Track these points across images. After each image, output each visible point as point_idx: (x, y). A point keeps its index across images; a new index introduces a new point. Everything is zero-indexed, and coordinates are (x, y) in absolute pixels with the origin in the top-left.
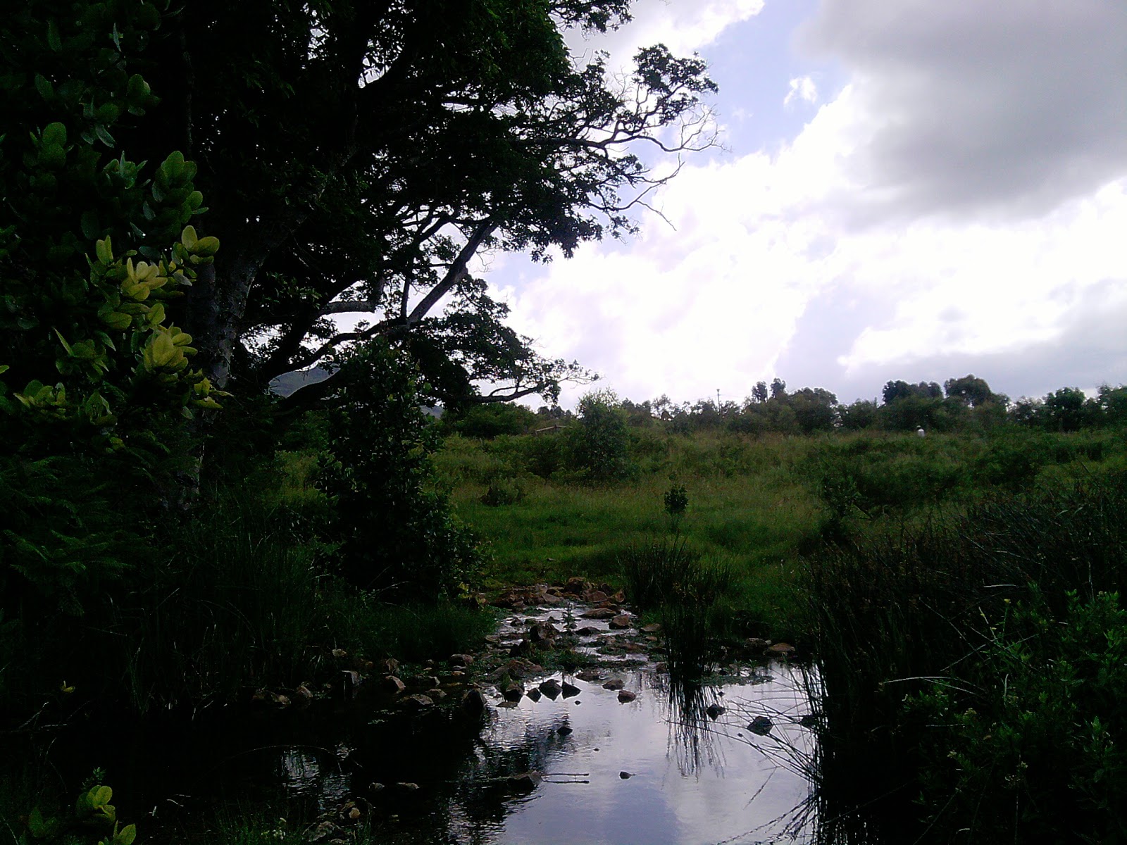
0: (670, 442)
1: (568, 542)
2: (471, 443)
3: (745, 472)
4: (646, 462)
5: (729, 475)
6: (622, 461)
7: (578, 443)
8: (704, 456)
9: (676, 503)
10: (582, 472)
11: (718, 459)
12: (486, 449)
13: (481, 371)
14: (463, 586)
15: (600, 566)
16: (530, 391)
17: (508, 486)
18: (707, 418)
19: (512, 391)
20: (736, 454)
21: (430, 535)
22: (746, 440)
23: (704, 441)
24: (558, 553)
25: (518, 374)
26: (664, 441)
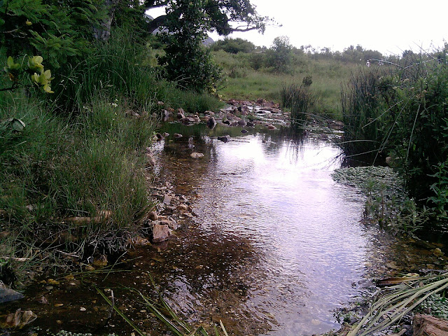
0: (309, 62)
1: (260, 89)
2: (228, 54)
3: (339, 76)
4: (298, 69)
5: (331, 77)
6: (288, 66)
7: (271, 56)
8: (322, 69)
9: (308, 82)
10: (271, 68)
11: (328, 71)
12: (233, 56)
13: (234, 17)
14: (214, 90)
15: (272, 96)
16: (254, 28)
17: (240, 71)
18: (327, 55)
19: (245, 28)
20: (335, 69)
21: (202, 65)
22: (341, 64)
23: (324, 63)
24: (256, 92)
25: (249, 20)
26: (307, 61)
